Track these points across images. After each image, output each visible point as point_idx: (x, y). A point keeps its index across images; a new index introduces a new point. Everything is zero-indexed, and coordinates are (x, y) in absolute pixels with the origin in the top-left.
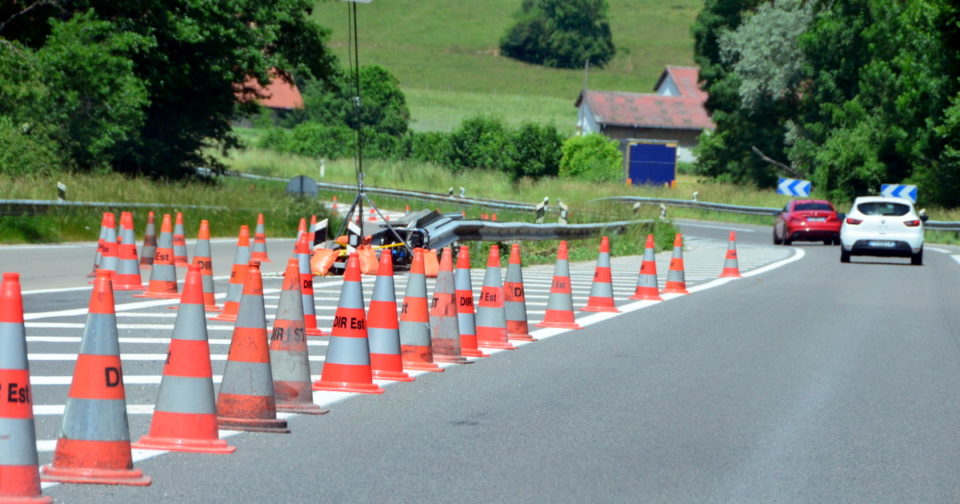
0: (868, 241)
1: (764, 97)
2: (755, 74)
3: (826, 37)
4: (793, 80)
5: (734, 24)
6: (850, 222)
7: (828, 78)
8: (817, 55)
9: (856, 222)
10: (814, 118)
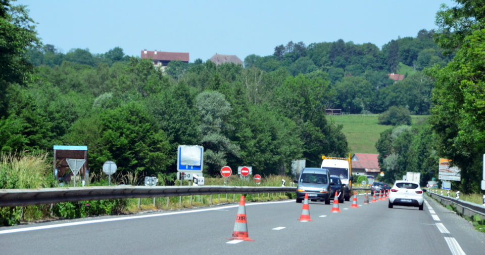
0: (400, 199)
1: (391, 170)
2: (389, 166)
3: (401, 161)
4: (395, 167)
5: (385, 157)
6: (393, 191)
7: (402, 167)
8: (399, 163)
9: (395, 191)
10: (399, 173)
